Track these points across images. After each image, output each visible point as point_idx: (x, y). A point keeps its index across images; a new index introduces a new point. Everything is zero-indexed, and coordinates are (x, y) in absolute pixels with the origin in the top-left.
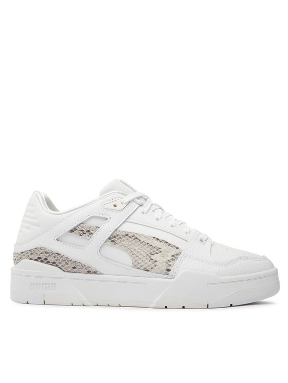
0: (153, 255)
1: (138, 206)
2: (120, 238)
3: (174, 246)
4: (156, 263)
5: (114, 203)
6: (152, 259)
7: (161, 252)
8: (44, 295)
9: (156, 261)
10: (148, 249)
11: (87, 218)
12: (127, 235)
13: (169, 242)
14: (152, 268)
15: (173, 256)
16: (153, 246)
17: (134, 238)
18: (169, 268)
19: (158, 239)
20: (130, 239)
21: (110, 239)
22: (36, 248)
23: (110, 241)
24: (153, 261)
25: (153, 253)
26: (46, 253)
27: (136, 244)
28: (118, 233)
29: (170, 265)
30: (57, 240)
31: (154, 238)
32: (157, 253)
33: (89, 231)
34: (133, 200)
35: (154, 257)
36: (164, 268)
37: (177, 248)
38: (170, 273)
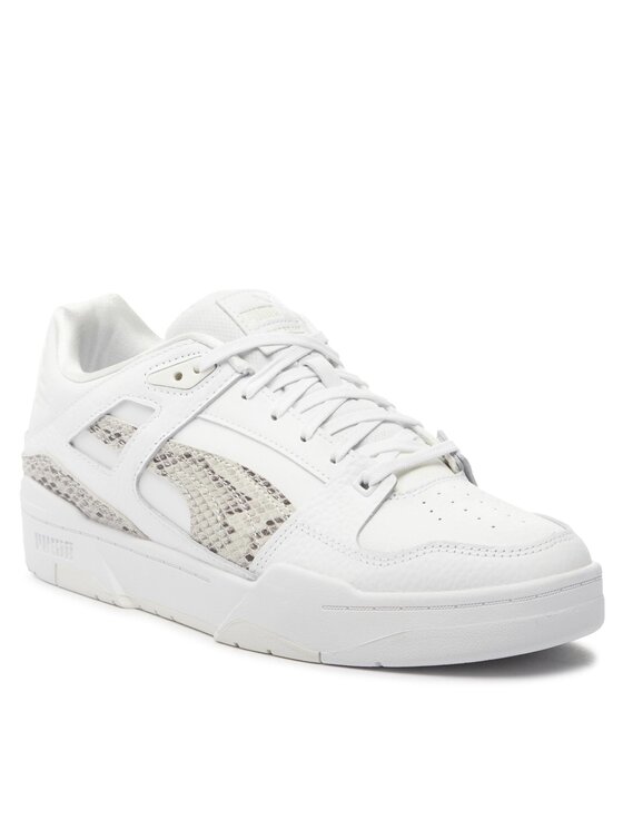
0: (231, 513)
1: (238, 375)
2: (175, 462)
3: (282, 497)
4: (232, 536)
5: (177, 369)
6: (226, 525)
7: (249, 508)
8: (56, 565)
9: (233, 531)
10: (224, 497)
11: (116, 403)
12: (188, 456)
13: (274, 485)
14: (222, 546)
15: (270, 523)
16: (238, 490)
17: (202, 464)
18: (253, 552)
19: (252, 474)
20: (194, 466)
21: (155, 461)
22: (38, 456)
23: (155, 465)
24: (227, 528)
25: (232, 509)
26: (54, 471)
27: (206, 481)
28: (171, 450)
29: (255, 547)
30: (72, 444)
31: (245, 469)
32: (240, 511)
33: (118, 435)
34: (226, 361)
35: (230, 520)
36: (243, 552)
37: (287, 503)
38: (252, 565)
